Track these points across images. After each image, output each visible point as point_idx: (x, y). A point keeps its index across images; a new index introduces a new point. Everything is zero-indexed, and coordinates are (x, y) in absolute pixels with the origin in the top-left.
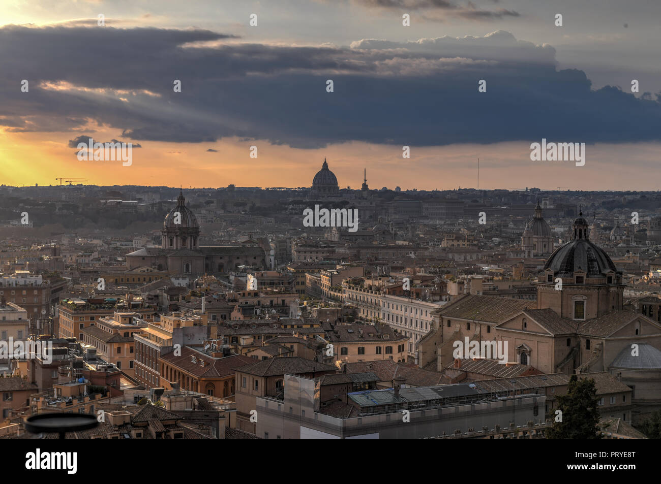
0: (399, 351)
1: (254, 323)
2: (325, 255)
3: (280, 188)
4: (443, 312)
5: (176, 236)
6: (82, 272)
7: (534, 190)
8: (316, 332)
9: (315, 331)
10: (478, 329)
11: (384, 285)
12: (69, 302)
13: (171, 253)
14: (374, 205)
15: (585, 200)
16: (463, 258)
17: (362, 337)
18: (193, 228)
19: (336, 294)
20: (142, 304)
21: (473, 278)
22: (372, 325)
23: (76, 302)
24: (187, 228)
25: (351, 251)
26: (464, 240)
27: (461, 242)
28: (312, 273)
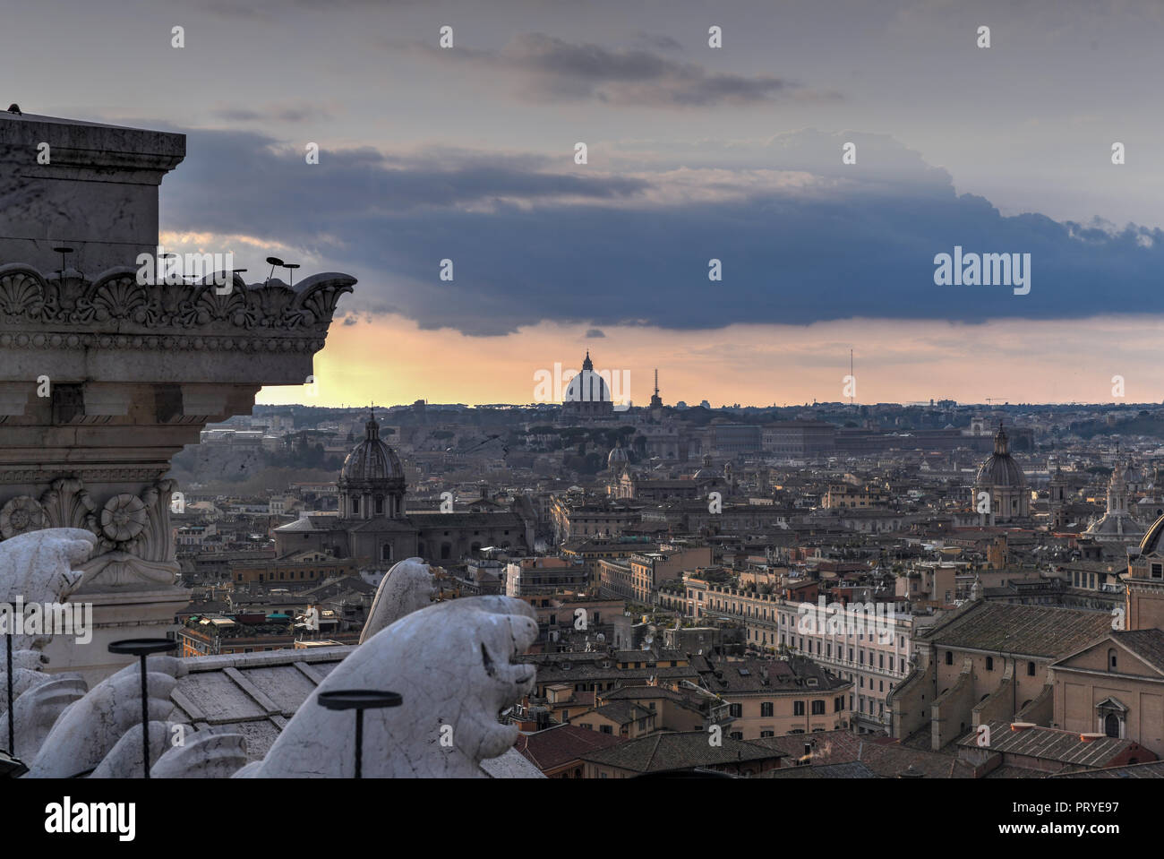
0: (837, 709)
1: (567, 660)
2: (622, 525)
3: (500, 406)
4: (936, 637)
5: (366, 495)
6: (198, 562)
7: (946, 404)
8: (684, 674)
9: (681, 672)
10: (1010, 669)
11: (780, 583)
12: (202, 622)
13: (357, 524)
14: (675, 433)
15: (1039, 420)
16: (869, 527)
17: (767, 683)
18: (394, 480)
19: (673, 599)
20: (339, 625)
21: (938, 568)
22: (784, 661)
23: (217, 622)
24: (385, 480)
25: (671, 518)
26: (862, 496)
27: (857, 499)
28: (610, 558)
